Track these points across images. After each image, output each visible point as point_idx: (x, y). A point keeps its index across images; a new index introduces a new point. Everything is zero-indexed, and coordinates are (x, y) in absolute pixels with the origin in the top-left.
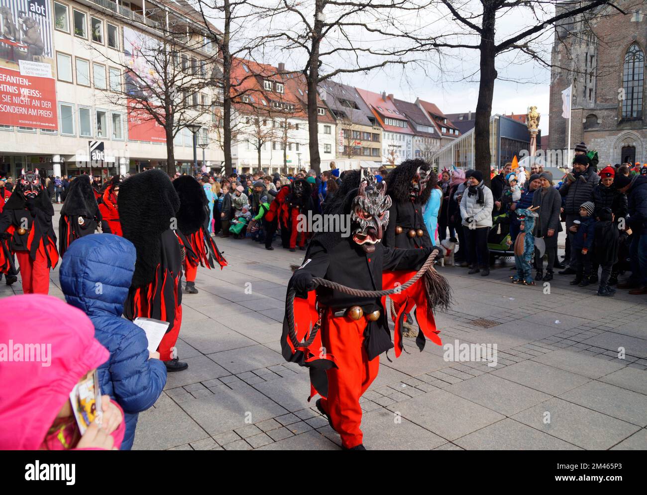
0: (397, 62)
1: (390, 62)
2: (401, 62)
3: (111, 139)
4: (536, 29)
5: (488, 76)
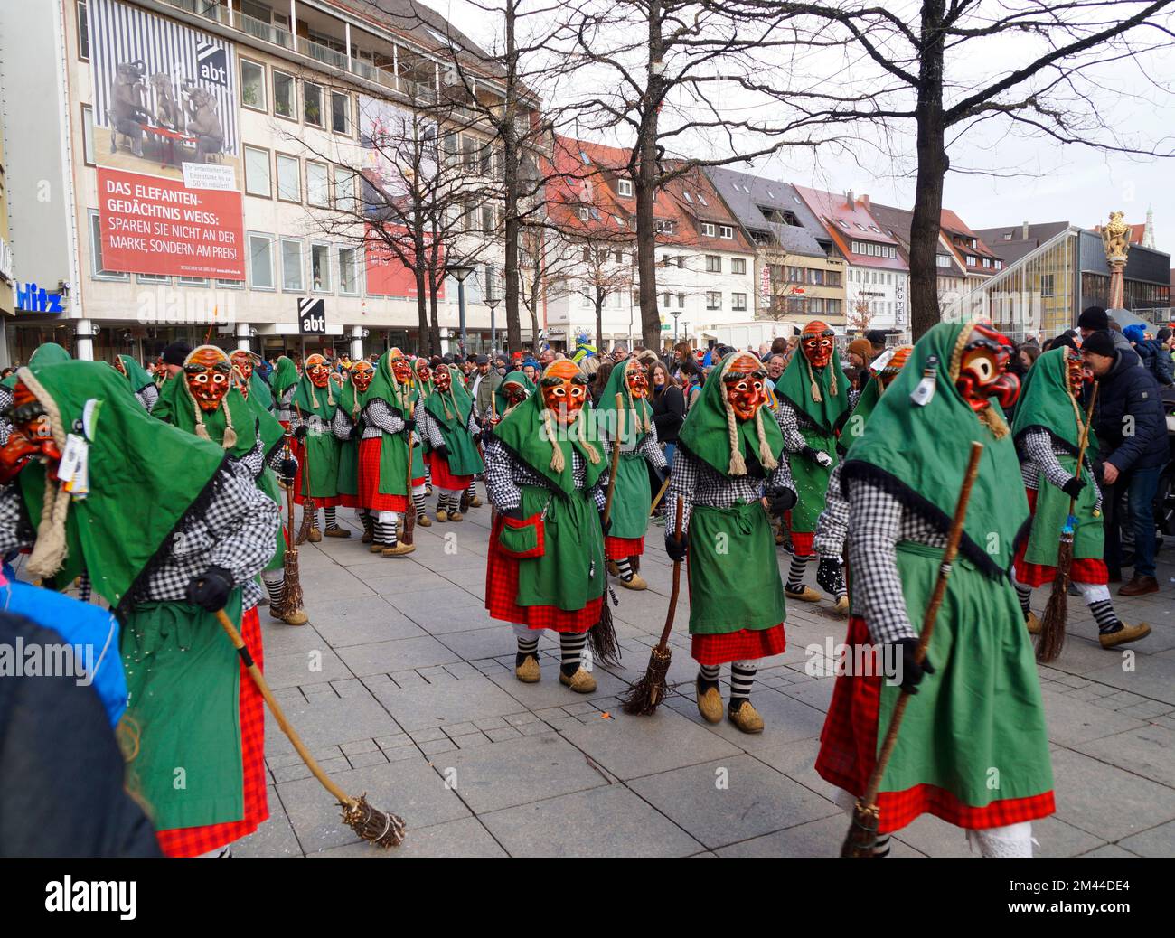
0: (802, 143)
1: (788, 143)
2: (808, 143)
3: (336, 294)
4: (1018, 77)
5: (932, 165)
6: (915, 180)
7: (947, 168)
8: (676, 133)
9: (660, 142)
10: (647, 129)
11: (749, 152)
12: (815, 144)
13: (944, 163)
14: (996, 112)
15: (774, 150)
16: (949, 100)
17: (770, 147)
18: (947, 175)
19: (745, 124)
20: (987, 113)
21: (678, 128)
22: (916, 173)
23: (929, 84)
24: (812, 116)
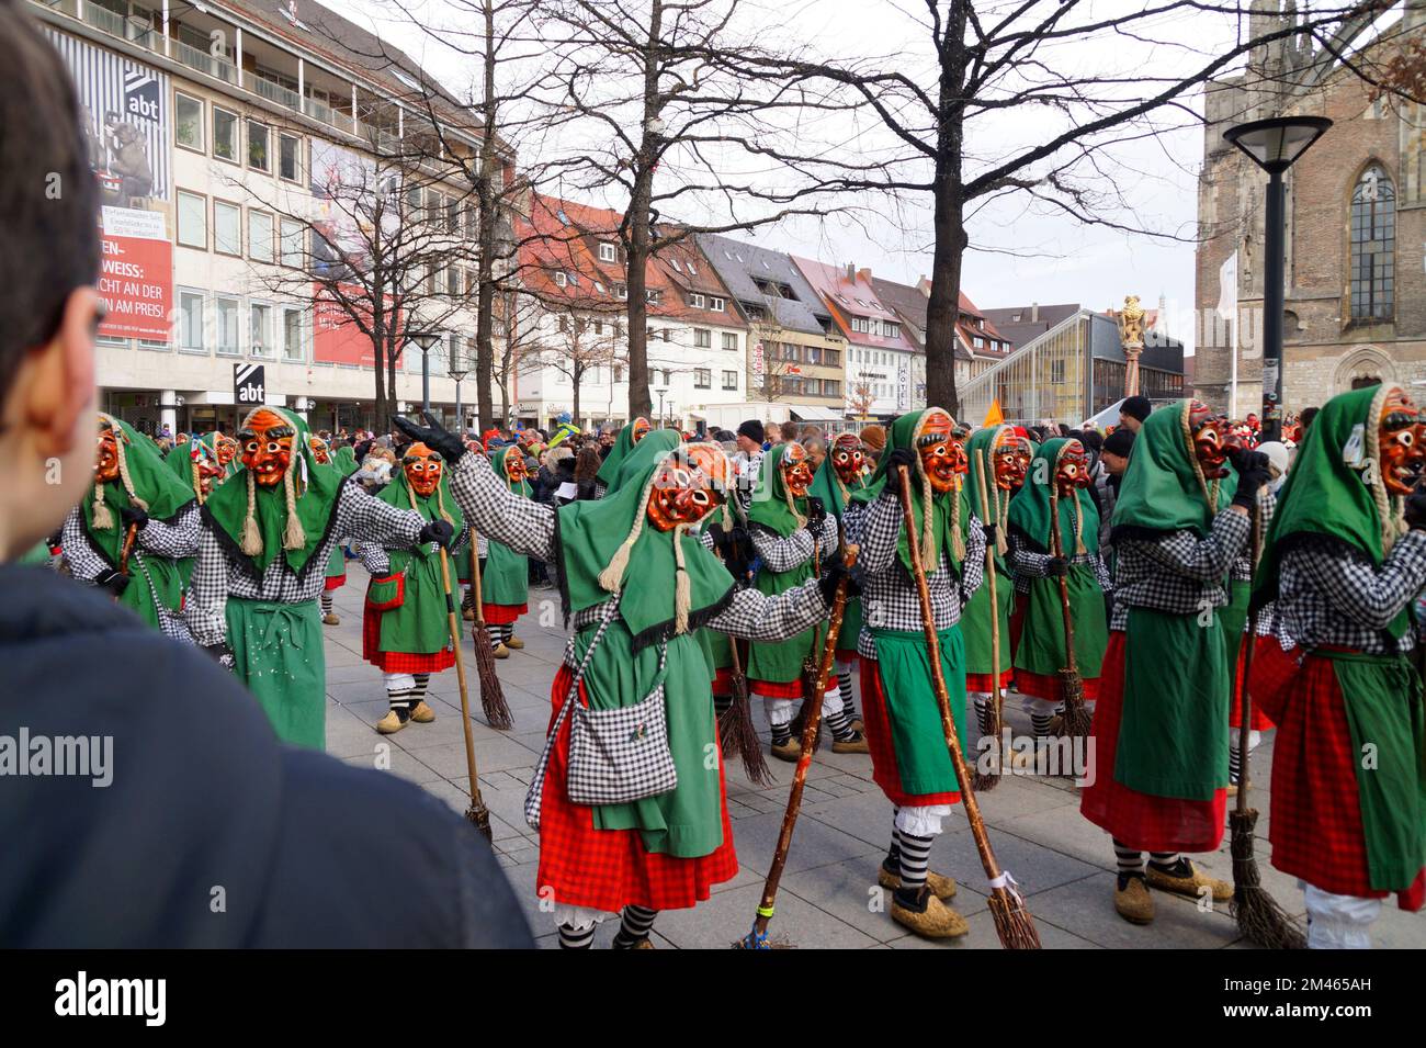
0: (808, 212)
1: (793, 212)
2: (815, 212)
3: (279, 360)
4: (1041, 152)
5: (950, 243)
6: (932, 258)
7: (965, 245)
8: (672, 196)
9: (654, 205)
10: (640, 193)
11: (751, 220)
12: (822, 214)
13: (961, 240)
14: (1014, 187)
15: (778, 218)
16: (969, 173)
17: (774, 215)
18: (966, 252)
19: (747, 189)
20: (1006, 188)
21: (674, 191)
22: (933, 249)
23: (947, 155)
24: (823, 184)
